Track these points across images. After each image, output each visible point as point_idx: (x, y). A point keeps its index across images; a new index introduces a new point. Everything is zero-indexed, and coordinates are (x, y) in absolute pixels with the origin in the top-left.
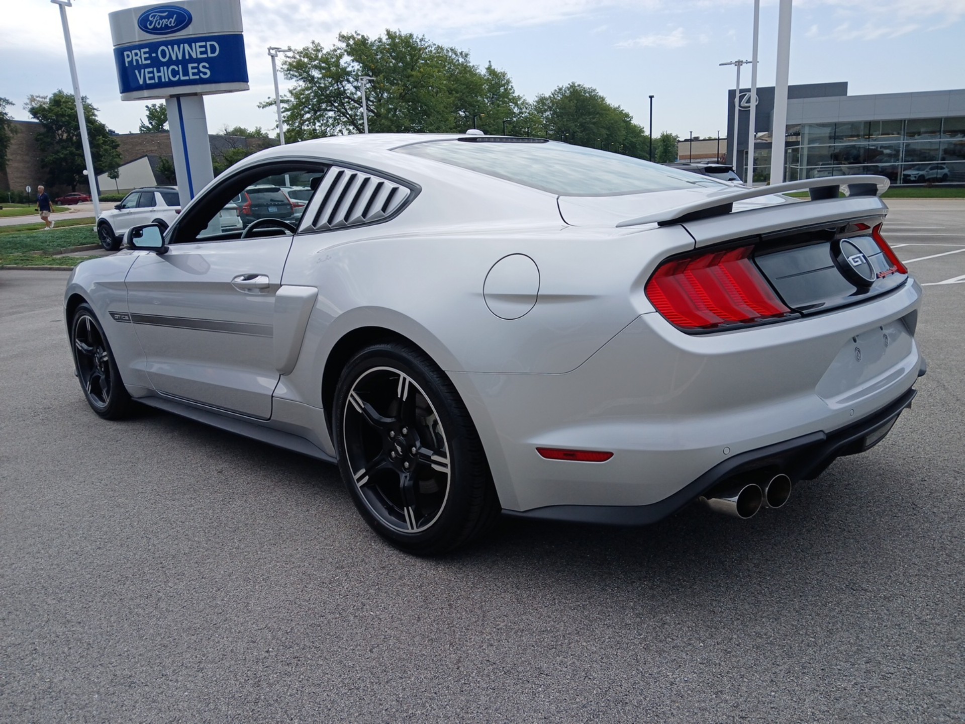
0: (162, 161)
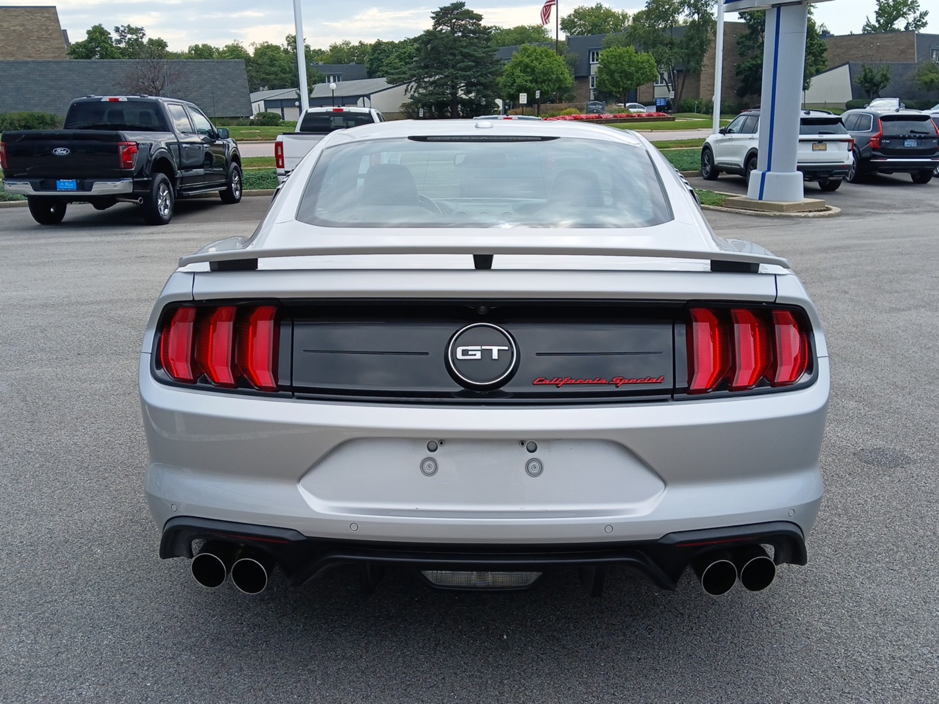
0: (865, 70)
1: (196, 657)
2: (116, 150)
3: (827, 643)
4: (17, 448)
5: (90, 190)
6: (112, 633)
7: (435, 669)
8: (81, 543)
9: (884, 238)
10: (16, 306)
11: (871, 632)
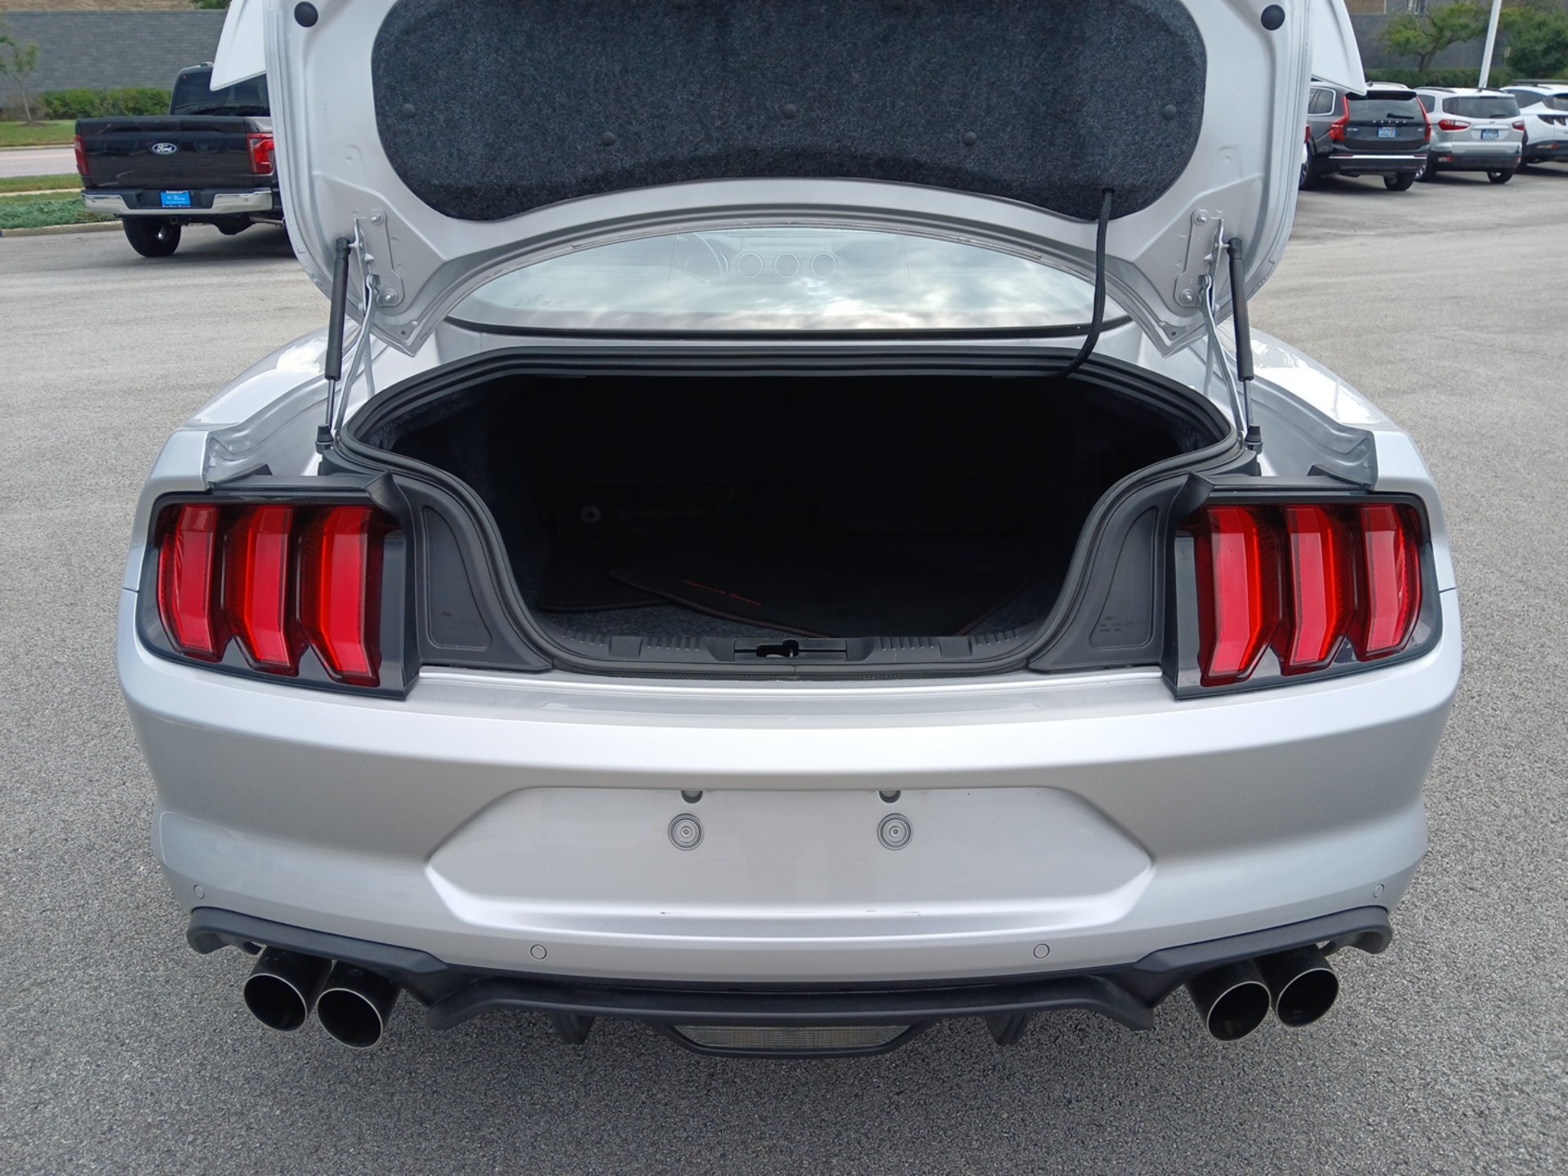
1: (282, 1111)
2: (244, 146)
3: (1387, 1054)
4: (41, 656)
5: (210, 206)
6: (141, 1055)
7: (707, 1131)
8: (114, 851)
9: (1357, 274)
10: (84, 393)
11: (1457, 1029)
